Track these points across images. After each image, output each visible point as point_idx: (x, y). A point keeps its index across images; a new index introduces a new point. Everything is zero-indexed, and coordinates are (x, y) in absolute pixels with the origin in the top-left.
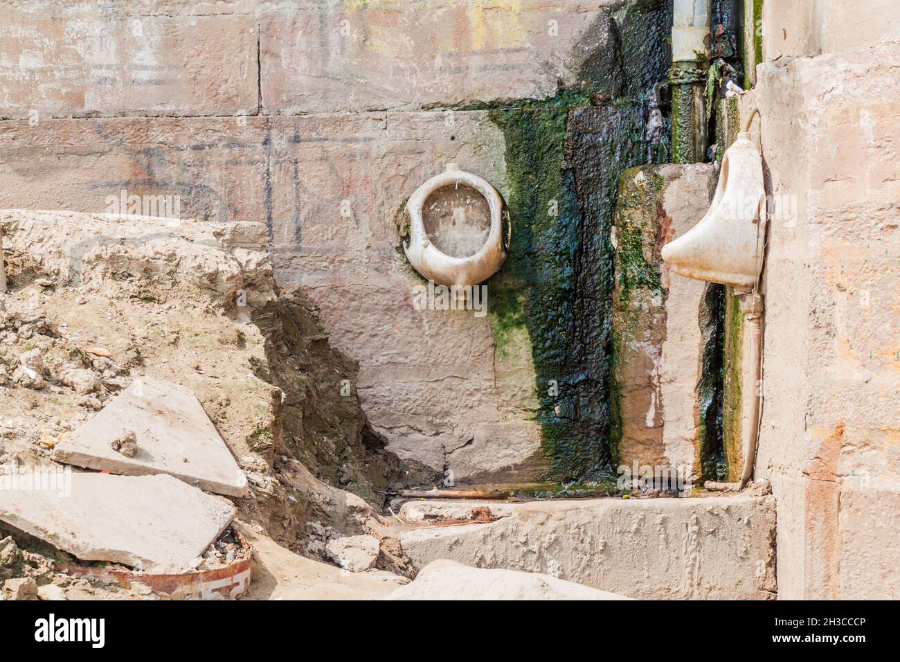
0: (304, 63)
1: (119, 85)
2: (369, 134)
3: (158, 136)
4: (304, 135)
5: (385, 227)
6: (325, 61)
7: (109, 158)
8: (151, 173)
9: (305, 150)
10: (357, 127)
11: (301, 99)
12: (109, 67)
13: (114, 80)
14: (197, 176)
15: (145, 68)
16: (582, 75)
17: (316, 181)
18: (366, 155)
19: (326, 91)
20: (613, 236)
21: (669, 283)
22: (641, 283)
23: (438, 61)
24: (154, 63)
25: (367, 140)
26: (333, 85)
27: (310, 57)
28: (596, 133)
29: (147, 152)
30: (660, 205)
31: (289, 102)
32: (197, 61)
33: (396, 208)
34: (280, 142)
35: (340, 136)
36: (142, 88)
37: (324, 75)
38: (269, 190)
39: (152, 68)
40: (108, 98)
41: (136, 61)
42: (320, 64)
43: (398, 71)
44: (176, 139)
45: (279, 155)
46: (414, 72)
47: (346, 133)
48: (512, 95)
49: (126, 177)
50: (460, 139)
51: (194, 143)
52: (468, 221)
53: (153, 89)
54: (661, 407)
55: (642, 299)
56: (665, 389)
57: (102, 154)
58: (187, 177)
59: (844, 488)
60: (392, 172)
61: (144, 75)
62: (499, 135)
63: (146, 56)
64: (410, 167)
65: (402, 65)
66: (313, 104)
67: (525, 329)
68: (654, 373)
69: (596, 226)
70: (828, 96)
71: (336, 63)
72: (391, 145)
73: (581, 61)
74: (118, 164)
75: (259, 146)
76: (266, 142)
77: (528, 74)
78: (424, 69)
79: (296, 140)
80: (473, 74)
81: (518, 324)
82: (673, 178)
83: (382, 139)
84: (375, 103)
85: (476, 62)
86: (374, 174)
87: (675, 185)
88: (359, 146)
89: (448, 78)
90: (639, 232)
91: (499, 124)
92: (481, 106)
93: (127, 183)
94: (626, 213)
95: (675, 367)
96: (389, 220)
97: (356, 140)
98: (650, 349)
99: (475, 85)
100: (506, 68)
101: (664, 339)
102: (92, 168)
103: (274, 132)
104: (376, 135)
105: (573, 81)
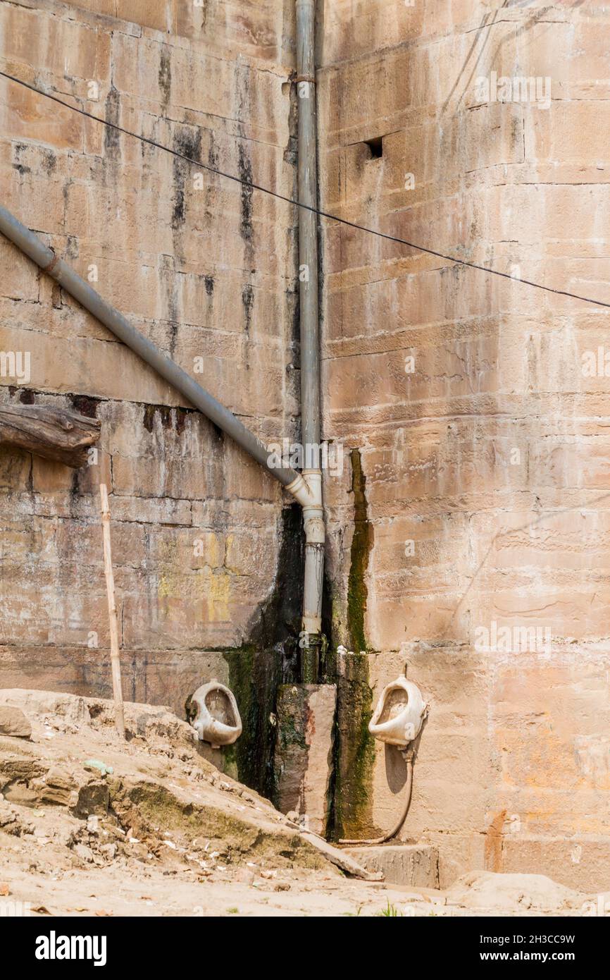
0: (142, 623)
1: (64, 630)
2: (176, 662)
3: (89, 658)
4: (149, 661)
5: (181, 709)
6: (150, 623)
7: (66, 669)
8: (84, 678)
9: (150, 669)
10: (171, 658)
11: (140, 642)
12: (59, 620)
13: (61, 627)
14: (104, 680)
15: (75, 621)
16: (251, 637)
17: (153, 685)
18: (175, 672)
19: (150, 638)
20: (271, 718)
21: (310, 742)
22: (295, 741)
23: (196, 626)
24: (79, 619)
25: (175, 665)
26: (153, 635)
27: (144, 621)
28: (264, 666)
29: (83, 666)
30: (306, 703)
31: (135, 643)
32: (97, 619)
33: (185, 700)
34: (139, 664)
35: (164, 662)
36: (73, 632)
37: (150, 630)
38: (134, 688)
39: (78, 622)
40: (58, 636)
41: (71, 618)
42: (148, 625)
43: (180, 630)
44: (96, 660)
45: (139, 670)
46: (186, 631)
47: (166, 661)
48: (224, 645)
49: (74, 679)
50: (212, 666)
51: (103, 662)
52: (217, 708)
53: (78, 632)
54: (304, 803)
55: (295, 750)
56: (306, 794)
57: (64, 666)
58: (100, 680)
59: (505, 840)
60: (184, 681)
61: (74, 625)
62: (226, 665)
63: (75, 615)
64: (192, 679)
65: (181, 627)
66: (145, 644)
67: (235, 764)
68: (301, 786)
69: (263, 713)
70: (500, 664)
71: (155, 623)
72: (184, 668)
73: (251, 629)
74: (70, 672)
75: (131, 665)
76: (134, 664)
77: (231, 635)
78: (190, 630)
79: (146, 663)
80: (210, 633)
81: (233, 761)
82: (314, 691)
83: (181, 664)
84: (169, 646)
85: (211, 627)
86: (177, 683)
87: (315, 694)
88: (171, 668)
89: (199, 634)
90: (293, 717)
91: (227, 660)
92: (217, 650)
93: (74, 682)
94: (285, 707)
95: (313, 783)
96: (183, 706)
97: (170, 665)
98: (298, 776)
99: (210, 639)
100: (222, 631)
101: (306, 769)
102: (59, 673)
103: (137, 658)
104: (178, 662)
105: (247, 639)
